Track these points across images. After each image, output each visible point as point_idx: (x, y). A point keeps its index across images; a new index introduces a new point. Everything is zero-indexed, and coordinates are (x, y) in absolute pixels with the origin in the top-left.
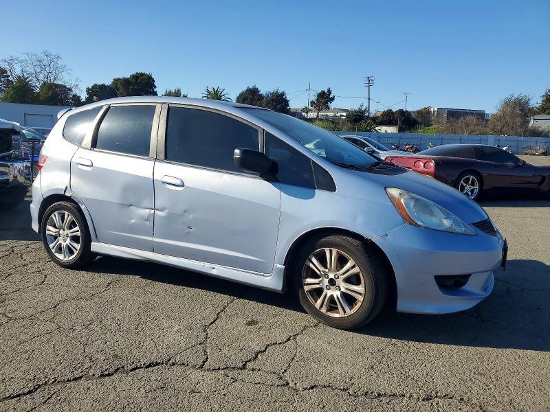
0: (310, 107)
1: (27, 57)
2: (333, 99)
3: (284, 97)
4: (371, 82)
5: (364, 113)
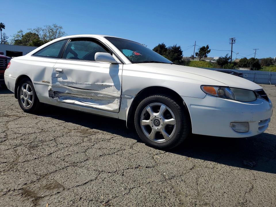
0: (195, 56)
2: (209, 51)
3: (180, 49)
4: (234, 41)
5: (228, 59)
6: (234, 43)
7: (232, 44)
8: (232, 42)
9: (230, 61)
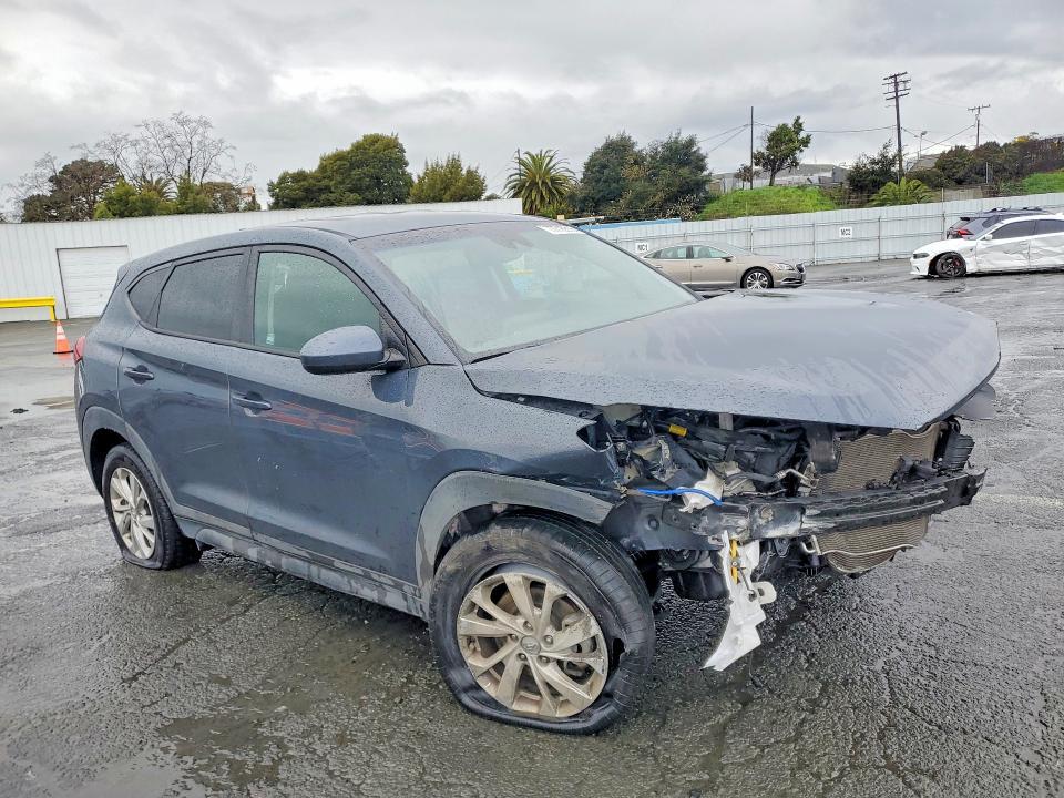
0: (755, 168)
1: (147, 134)
2: (806, 142)
3: (695, 149)
4: (901, 87)
5: (892, 163)
6: (904, 93)
7: (897, 97)
8: (896, 91)
9: (895, 169)
